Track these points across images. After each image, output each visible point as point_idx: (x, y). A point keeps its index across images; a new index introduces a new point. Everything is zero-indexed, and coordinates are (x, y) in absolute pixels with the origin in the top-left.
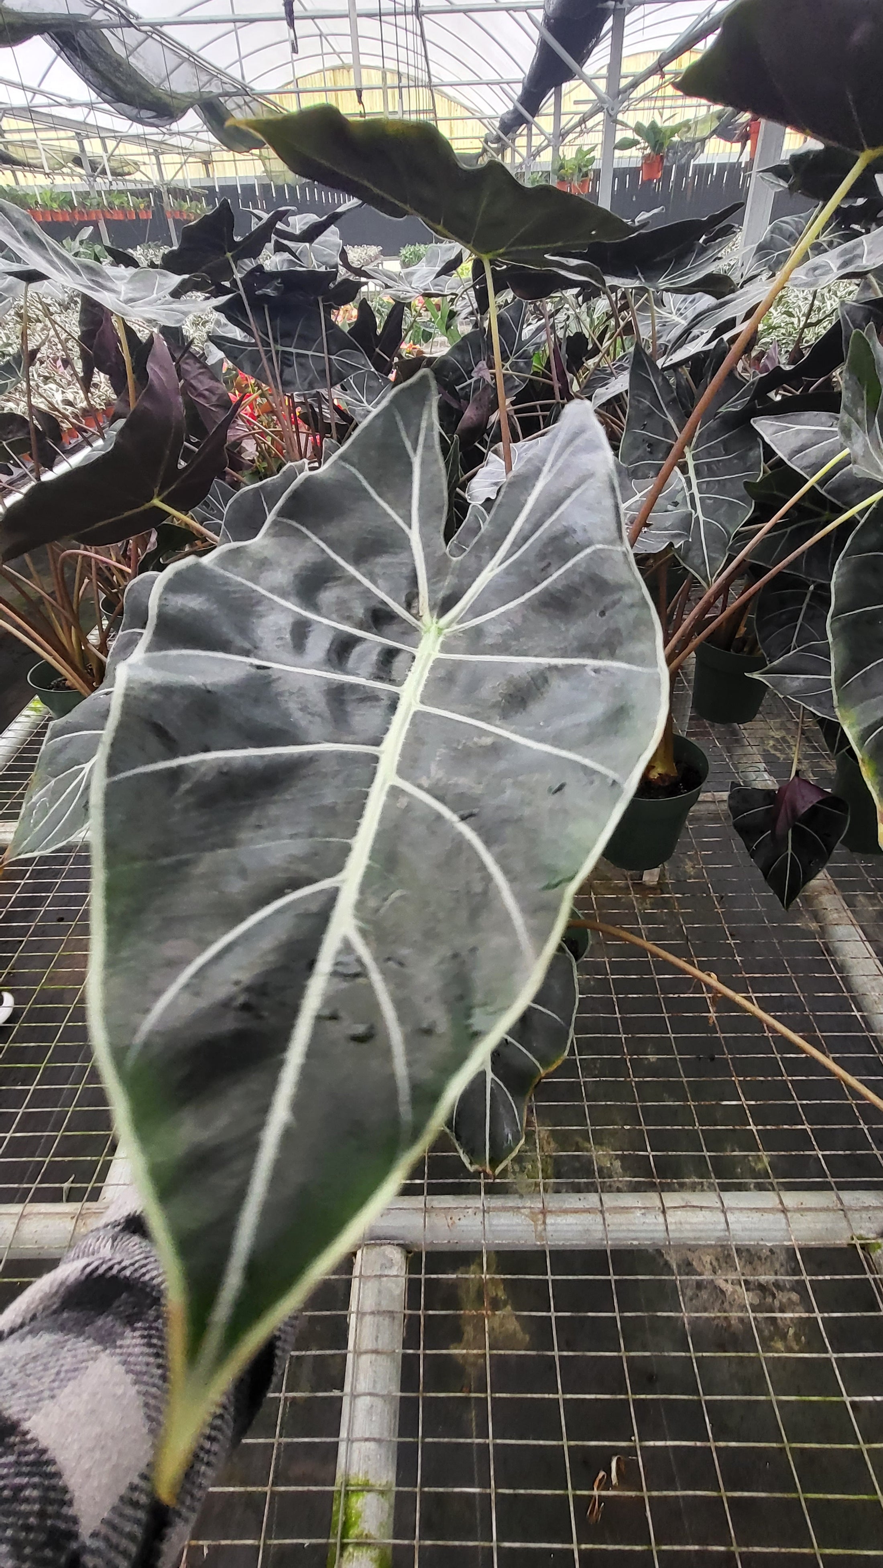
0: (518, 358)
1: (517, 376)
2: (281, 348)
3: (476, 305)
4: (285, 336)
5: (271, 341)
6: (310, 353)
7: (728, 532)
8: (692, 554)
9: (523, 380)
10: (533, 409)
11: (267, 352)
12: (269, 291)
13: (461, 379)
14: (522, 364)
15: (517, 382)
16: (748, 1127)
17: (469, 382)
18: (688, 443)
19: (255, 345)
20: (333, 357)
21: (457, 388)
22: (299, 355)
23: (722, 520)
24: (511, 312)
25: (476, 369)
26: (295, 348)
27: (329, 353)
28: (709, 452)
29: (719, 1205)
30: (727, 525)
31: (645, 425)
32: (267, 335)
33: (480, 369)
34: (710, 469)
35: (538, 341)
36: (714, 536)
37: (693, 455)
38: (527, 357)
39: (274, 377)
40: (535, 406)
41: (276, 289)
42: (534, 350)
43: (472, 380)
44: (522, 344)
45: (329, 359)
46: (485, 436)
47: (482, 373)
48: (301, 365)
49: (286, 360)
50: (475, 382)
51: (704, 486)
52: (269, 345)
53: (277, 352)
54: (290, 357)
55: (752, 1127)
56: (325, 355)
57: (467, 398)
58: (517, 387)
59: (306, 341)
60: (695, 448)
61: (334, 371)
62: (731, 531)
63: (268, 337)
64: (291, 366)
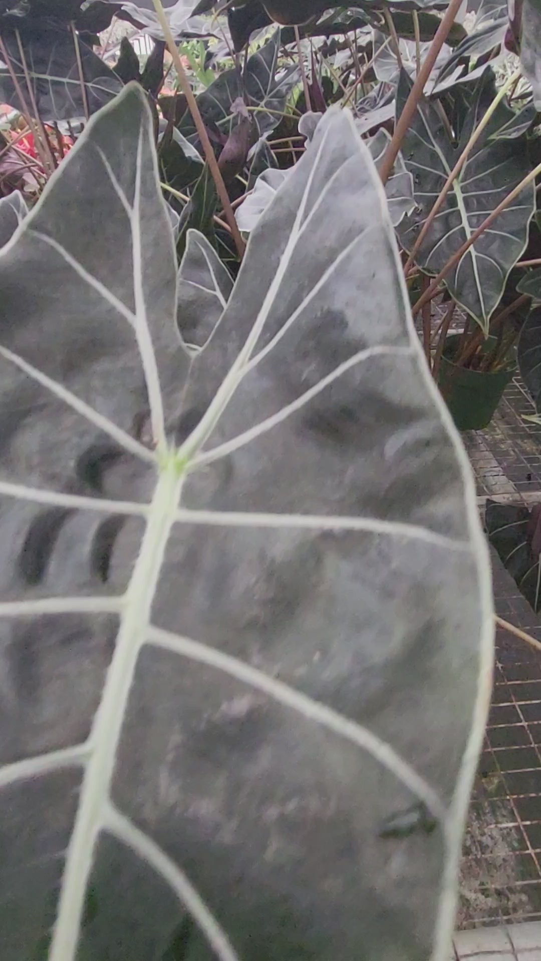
0: (271, 97)
1: (272, 114)
2: (35, 75)
3: (232, 46)
4: (39, 63)
5: (24, 67)
6: (65, 80)
7: (502, 269)
8: (466, 292)
9: (277, 117)
10: (285, 145)
11: (21, 79)
12: (16, 12)
13: (220, 116)
14: (276, 103)
15: (272, 119)
16: (527, 852)
17: (227, 118)
18: (457, 176)
19: (7, 71)
20: (89, 85)
21: (217, 124)
22: (55, 83)
23: (496, 256)
24: (264, 54)
25: (233, 105)
26: (51, 75)
27: (86, 81)
28: (478, 185)
29: (508, 947)
30: (501, 261)
31: (412, 155)
32: (20, 61)
33: (237, 105)
34: (479, 202)
35: (290, 82)
36: (488, 272)
37: (462, 188)
38: (281, 97)
39: (29, 104)
40: (287, 142)
41: (22, 9)
42: (286, 90)
43: (231, 117)
44: (275, 84)
45: (85, 86)
46: (245, 170)
47: (239, 109)
48: (56, 92)
49: (41, 88)
50: (234, 118)
51: (474, 220)
52: (22, 71)
53: (32, 80)
54: (44, 85)
55: (530, 851)
56: (81, 82)
57: (226, 133)
58: (272, 124)
59: (61, 68)
60: (464, 180)
61: (90, 98)
62: (506, 266)
63: (21, 63)
64: (47, 93)
